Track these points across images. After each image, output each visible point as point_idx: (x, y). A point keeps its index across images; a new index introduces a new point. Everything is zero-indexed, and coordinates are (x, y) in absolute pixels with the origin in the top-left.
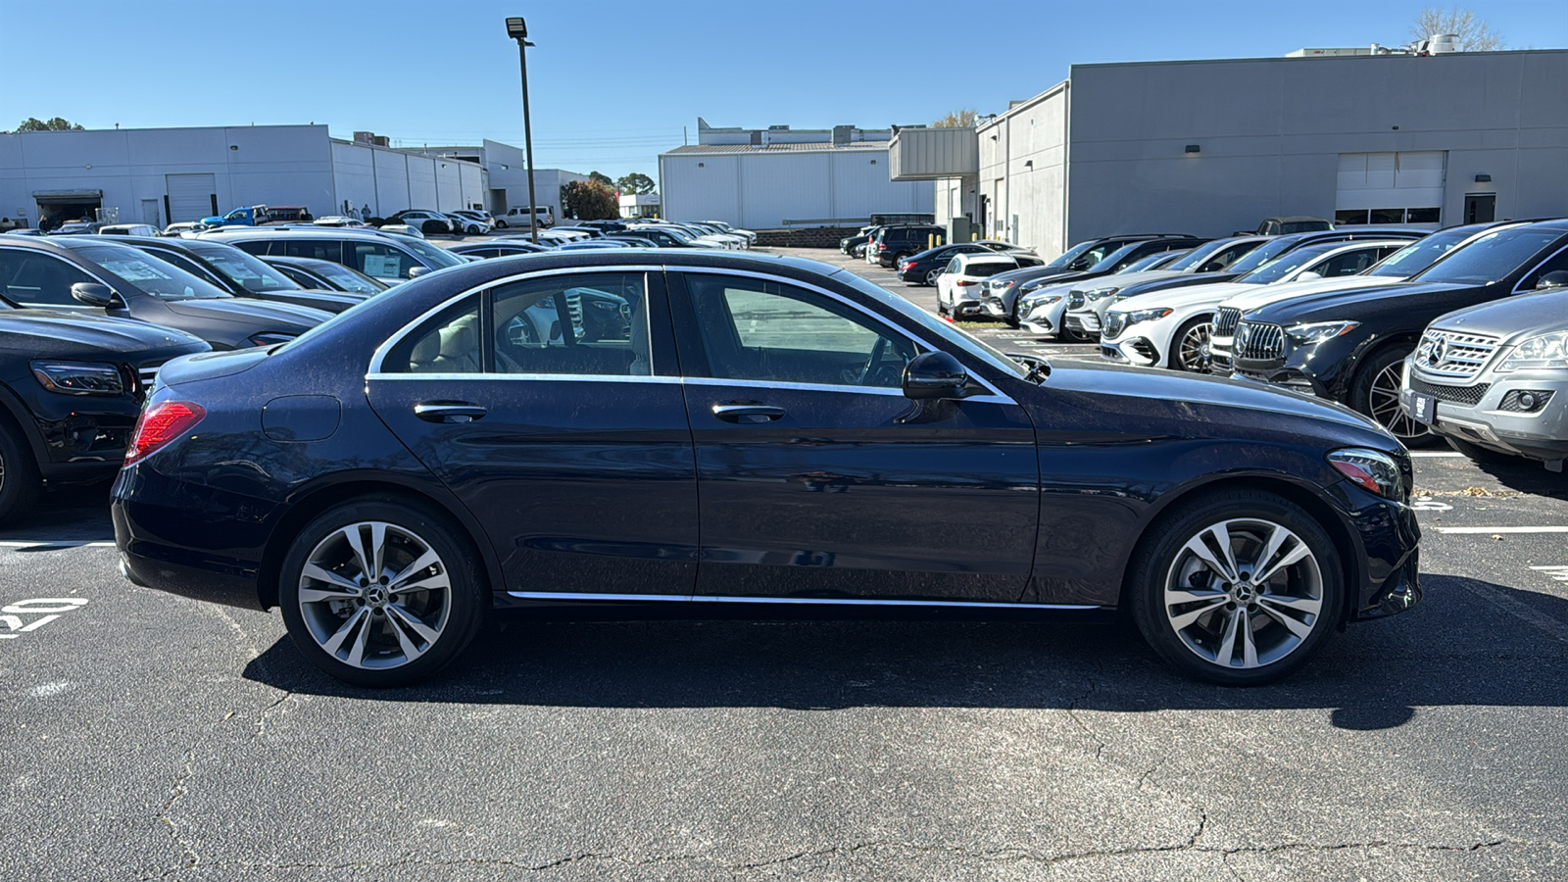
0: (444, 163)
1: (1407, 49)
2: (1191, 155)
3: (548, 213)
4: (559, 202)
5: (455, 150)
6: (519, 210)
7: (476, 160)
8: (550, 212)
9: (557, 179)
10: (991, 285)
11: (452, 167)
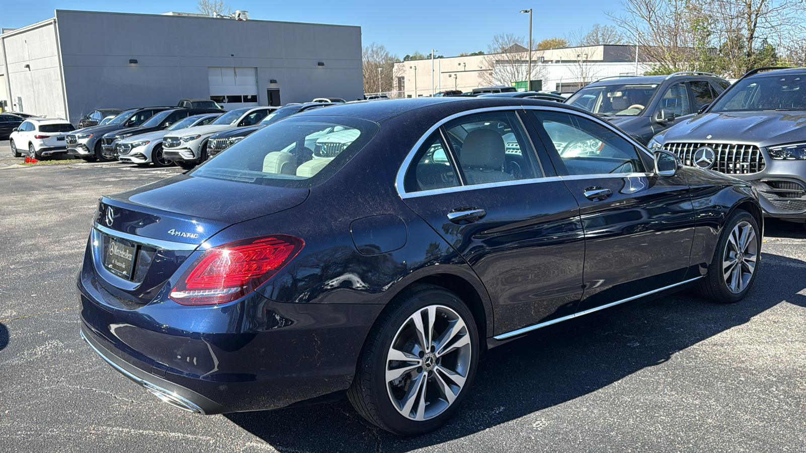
1: (231, 16)
2: (133, 65)
10: (77, 137)
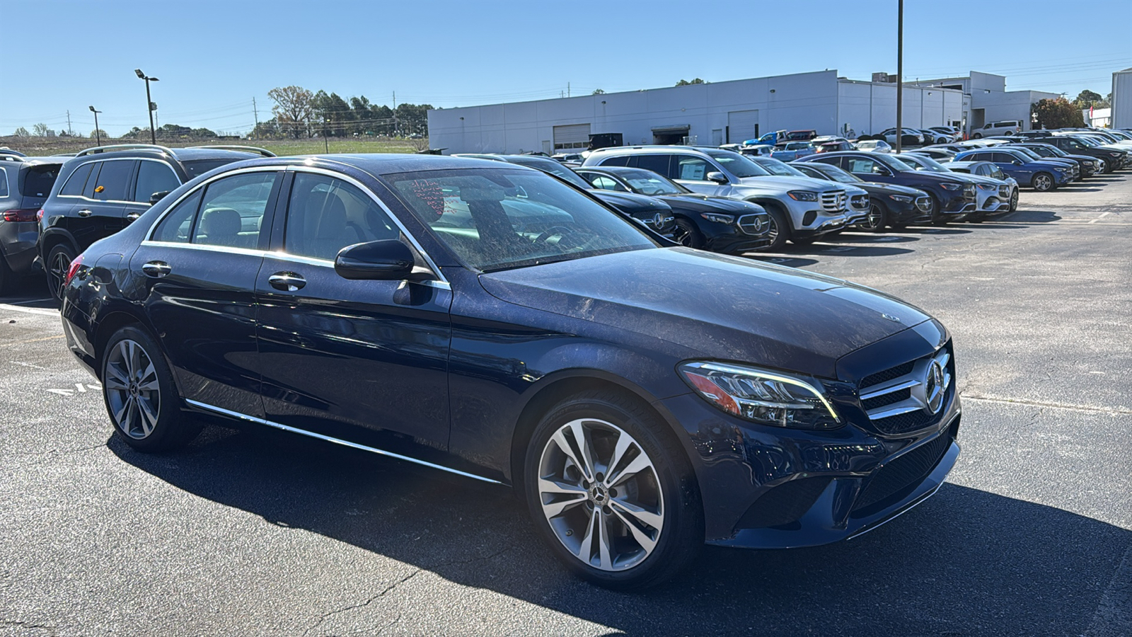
0: (930, 91)
3: (1017, 126)
4: (1029, 116)
5: (941, 81)
6: (993, 124)
7: (959, 87)
8: (1020, 125)
9: (1029, 98)
11: (937, 94)
